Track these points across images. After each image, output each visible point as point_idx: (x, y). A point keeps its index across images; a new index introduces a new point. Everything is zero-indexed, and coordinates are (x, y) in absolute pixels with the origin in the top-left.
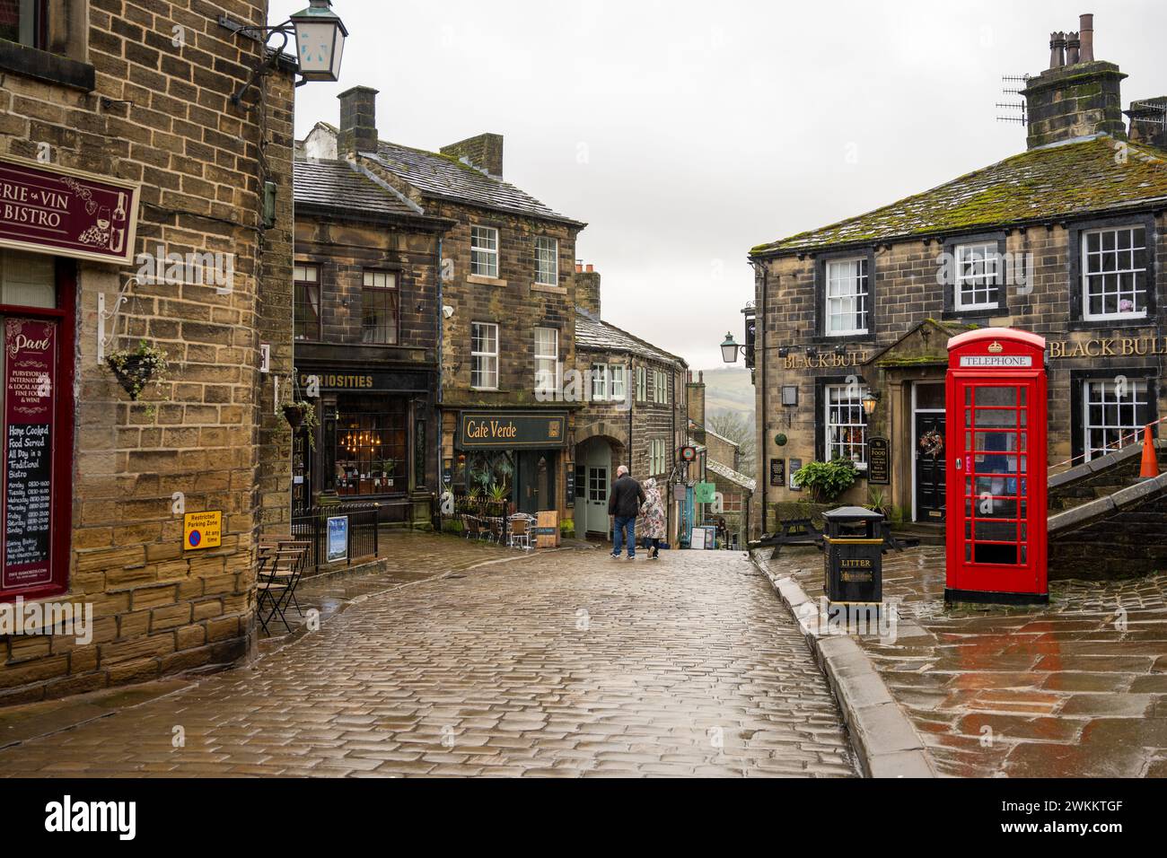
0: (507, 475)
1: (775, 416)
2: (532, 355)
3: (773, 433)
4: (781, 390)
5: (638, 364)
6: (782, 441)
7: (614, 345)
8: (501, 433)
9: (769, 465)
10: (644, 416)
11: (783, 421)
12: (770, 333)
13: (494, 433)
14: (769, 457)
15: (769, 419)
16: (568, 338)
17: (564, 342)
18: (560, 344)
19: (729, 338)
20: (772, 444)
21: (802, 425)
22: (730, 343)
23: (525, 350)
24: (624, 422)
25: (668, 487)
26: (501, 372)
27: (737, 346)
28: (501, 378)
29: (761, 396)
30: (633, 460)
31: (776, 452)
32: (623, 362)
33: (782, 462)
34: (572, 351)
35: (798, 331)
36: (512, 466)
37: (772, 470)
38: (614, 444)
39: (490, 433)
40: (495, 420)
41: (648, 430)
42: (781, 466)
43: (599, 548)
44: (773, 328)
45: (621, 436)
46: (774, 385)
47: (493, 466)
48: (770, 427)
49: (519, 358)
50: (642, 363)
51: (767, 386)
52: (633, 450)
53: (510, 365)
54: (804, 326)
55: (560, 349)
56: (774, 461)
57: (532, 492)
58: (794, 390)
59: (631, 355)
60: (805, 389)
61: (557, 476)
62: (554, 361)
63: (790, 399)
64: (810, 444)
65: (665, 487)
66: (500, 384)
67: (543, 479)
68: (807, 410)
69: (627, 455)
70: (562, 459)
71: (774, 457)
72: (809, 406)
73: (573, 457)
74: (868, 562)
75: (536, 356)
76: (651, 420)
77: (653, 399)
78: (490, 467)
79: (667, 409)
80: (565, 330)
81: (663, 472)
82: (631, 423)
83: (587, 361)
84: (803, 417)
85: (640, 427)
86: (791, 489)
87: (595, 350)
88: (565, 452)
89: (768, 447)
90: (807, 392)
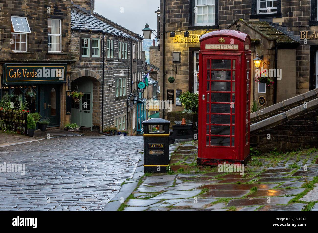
0: (32, 97)
1: (169, 67)
2: (46, 34)
3: (168, 76)
4: (172, 54)
5: (108, 38)
6: (172, 80)
7: (93, 28)
8: (29, 75)
9: (166, 93)
10: (112, 66)
11: (173, 70)
12: (167, 24)
13: (24, 76)
14: (166, 89)
15: (166, 69)
16: (67, 24)
17: (65, 26)
18: (62, 27)
19: (147, 26)
20: (168, 83)
21: (182, 72)
22: (147, 29)
23: (42, 31)
24: (99, 69)
25: (128, 103)
26: (28, 43)
27: (151, 31)
28: (28, 46)
29: (162, 57)
30: (105, 89)
31: (170, 86)
32: (99, 37)
33: (173, 91)
34: (69, 32)
35: (181, 23)
36: (35, 92)
37: (168, 95)
38: (94, 81)
39: (22, 75)
40: (25, 68)
41: (114, 73)
42: (172, 93)
43: (83, 135)
44: (168, 21)
45: (98, 76)
46: (169, 51)
47: (24, 93)
48: (167, 73)
49: (39, 35)
50: (110, 38)
51: (166, 52)
52: (105, 84)
53: (34, 39)
54: (184, 21)
55: (62, 31)
56: (168, 91)
57: (47, 106)
58: (178, 54)
59: (104, 33)
60: (184, 53)
61: (61, 98)
62: (60, 37)
63: (177, 59)
64: (186, 82)
65: (125, 103)
66: (28, 49)
67: (54, 99)
68: (185, 65)
69: (101, 87)
70: (64, 89)
71: (169, 89)
72: (186, 62)
73: (70, 88)
74: (162, 145)
75: (49, 34)
76: (117, 68)
77: (118, 57)
78: (22, 93)
79: (127, 62)
80: (65, 20)
81: (124, 95)
82: (103, 69)
83: (78, 37)
84: (183, 68)
85: (110, 72)
86: (177, 105)
87: (83, 31)
88: (65, 85)
89: (166, 83)
90: (185, 55)
